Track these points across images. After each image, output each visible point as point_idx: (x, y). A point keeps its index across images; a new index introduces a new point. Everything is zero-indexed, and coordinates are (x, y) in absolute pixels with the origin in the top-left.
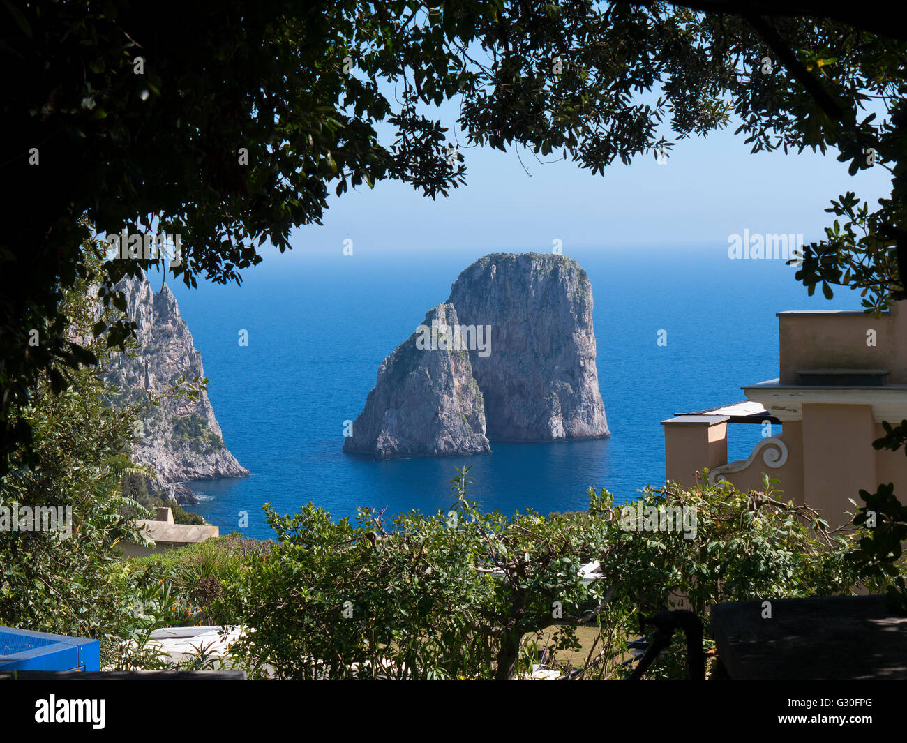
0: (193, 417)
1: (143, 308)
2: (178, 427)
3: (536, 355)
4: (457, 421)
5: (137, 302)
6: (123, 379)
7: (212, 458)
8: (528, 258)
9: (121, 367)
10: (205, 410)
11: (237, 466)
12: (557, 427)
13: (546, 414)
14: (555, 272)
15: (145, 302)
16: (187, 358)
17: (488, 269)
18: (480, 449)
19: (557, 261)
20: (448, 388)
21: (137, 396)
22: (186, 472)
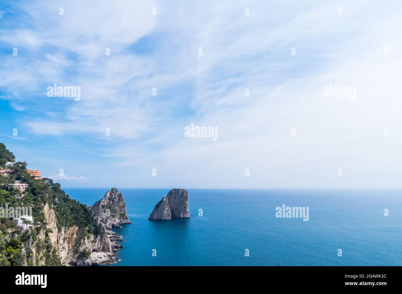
0: (123, 213)
1: (117, 196)
2: (121, 215)
3: (179, 205)
4: (166, 215)
7: (126, 220)
8: (179, 189)
12: (182, 215)
13: (180, 214)
14: (183, 192)
15: (117, 195)
16: (123, 204)
17: (173, 191)
18: (169, 219)
19: (183, 190)
20: (165, 209)
22: (121, 222)
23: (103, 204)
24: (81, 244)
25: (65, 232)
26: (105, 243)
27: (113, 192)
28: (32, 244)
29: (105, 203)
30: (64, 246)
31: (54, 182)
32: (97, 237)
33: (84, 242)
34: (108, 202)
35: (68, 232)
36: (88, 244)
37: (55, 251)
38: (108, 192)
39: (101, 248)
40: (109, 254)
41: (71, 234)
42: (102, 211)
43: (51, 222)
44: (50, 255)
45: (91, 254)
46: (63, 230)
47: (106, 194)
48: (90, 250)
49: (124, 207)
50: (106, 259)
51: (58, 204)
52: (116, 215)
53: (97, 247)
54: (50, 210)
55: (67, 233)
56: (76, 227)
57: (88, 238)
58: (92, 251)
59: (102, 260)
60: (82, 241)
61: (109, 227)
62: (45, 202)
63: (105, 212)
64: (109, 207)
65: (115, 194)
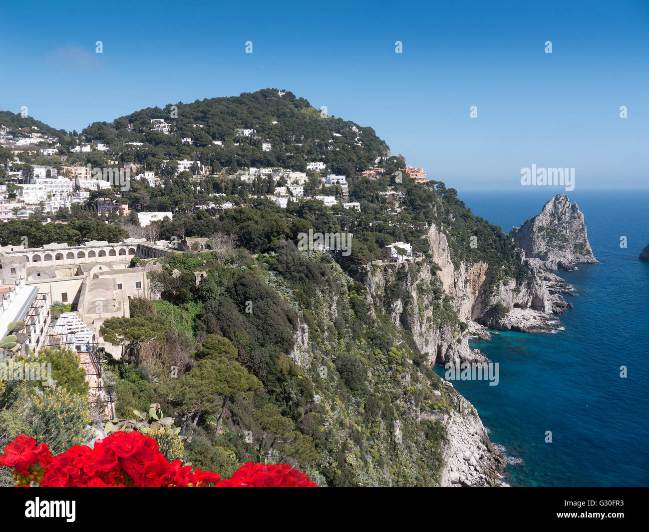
0: (581, 244)
1: (567, 209)
2: (576, 246)
5: (565, 207)
6: (558, 231)
7: (587, 257)
9: (558, 227)
10: (586, 242)
11: (595, 260)
15: (568, 207)
16: (581, 225)
21: (562, 236)
22: (577, 260)
23: (541, 224)
24: (493, 292)
25: (467, 270)
26: (537, 296)
27: (560, 203)
28: (412, 284)
29: (544, 222)
30: (465, 293)
31: (447, 187)
32: (521, 284)
33: (498, 290)
34: (549, 221)
35: (472, 271)
36: (505, 293)
37: (446, 300)
38: (549, 201)
39: (530, 304)
40: (543, 314)
41: (477, 274)
42: (538, 237)
43: (442, 254)
44: (439, 304)
45: (511, 311)
46: (463, 266)
47: (545, 206)
48: (508, 304)
49: (582, 230)
50: (537, 322)
51: (453, 224)
52: (567, 245)
53: (522, 300)
54: (439, 233)
55: (469, 272)
56: (484, 263)
57: (505, 284)
58: (512, 306)
59: (529, 324)
60: (495, 288)
61: (551, 266)
62: (431, 221)
63: (544, 238)
64: (551, 230)
65: (562, 205)
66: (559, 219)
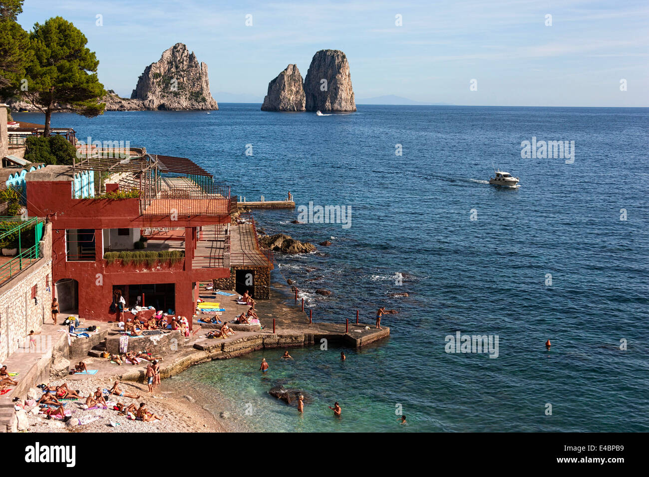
0: (198, 91)
1: (185, 58)
2: (192, 94)
5: (183, 56)
7: (201, 104)
9: (175, 75)
12: (328, 104)
14: (333, 57)
15: (186, 56)
16: (198, 74)
22: (192, 107)
23: (158, 71)
27: (178, 51)
29: (162, 69)
34: (167, 68)
38: (167, 50)
42: (153, 84)
47: (163, 55)
49: (199, 78)
52: (182, 92)
63: (159, 85)
64: (168, 77)
65: (180, 54)
66: (177, 67)
